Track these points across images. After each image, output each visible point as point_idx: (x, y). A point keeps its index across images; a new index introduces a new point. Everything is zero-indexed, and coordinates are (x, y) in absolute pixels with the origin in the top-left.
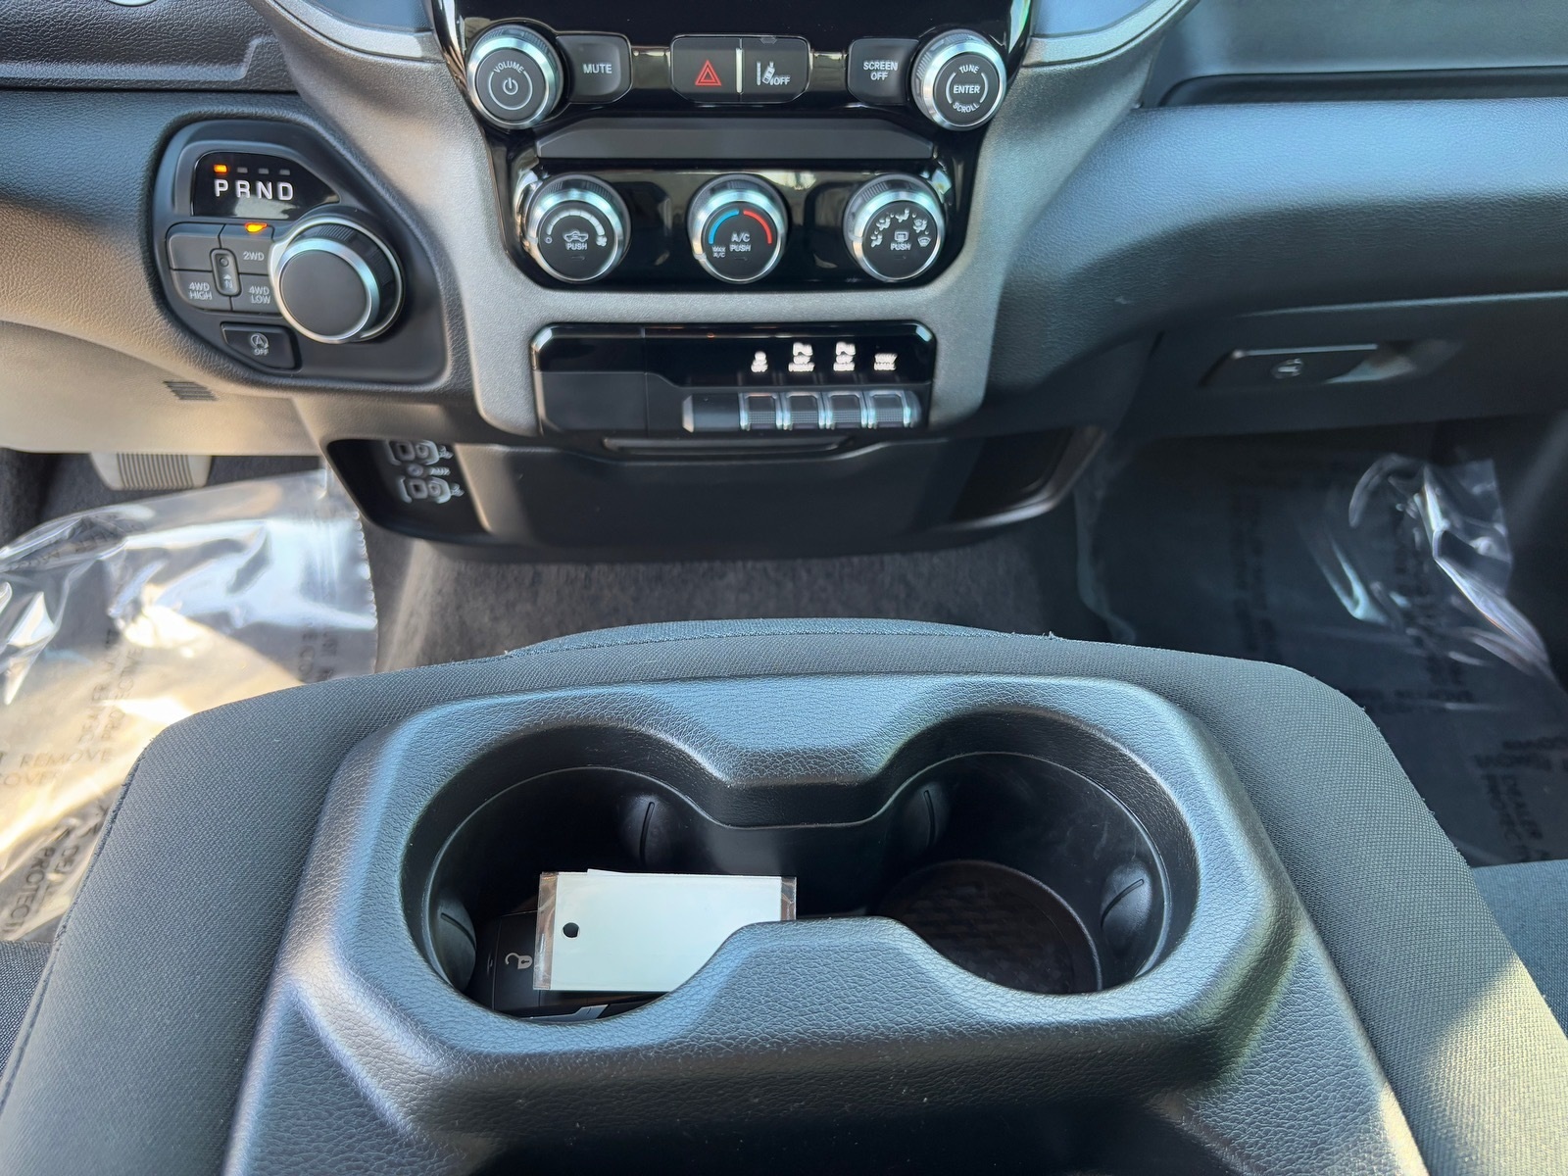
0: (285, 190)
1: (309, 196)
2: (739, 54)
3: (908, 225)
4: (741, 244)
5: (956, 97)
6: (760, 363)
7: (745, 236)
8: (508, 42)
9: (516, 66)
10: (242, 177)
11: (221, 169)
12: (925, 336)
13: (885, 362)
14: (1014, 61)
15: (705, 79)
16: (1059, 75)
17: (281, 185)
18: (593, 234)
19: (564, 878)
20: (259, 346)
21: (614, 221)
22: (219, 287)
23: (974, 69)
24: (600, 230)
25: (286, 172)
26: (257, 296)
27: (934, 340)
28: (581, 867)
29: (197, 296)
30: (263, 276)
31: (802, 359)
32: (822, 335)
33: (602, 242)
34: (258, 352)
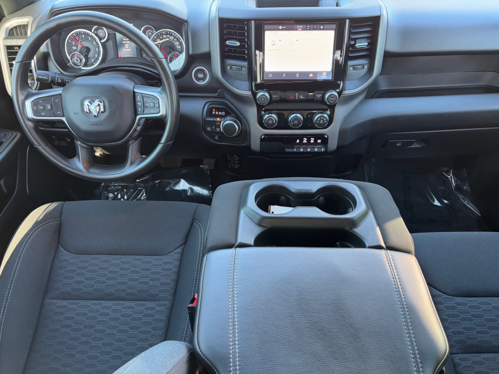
0: (223, 113)
1: (228, 114)
2: (297, 94)
3: (323, 119)
4: (296, 122)
5: (330, 100)
6: (298, 141)
7: (297, 121)
8: (262, 93)
9: (264, 97)
10: (217, 111)
11: (214, 110)
12: (326, 137)
13: (319, 141)
14: (340, 94)
15: (292, 97)
16: (348, 96)
17: (223, 112)
18: (273, 121)
19: (272, 206)
20: (217, 138)
21: (276, 118)
22: (212, 128)
23: (333, 96)
24: (274, 120)
25: (224, 110)
26: (218, 130)
27: (328, 138)
28: (274, 205)
29: (208, 129)
30: (219, 126)
31: (305, 141)
32: (309, 136)
33: (274, 122)
34: (216, 139)
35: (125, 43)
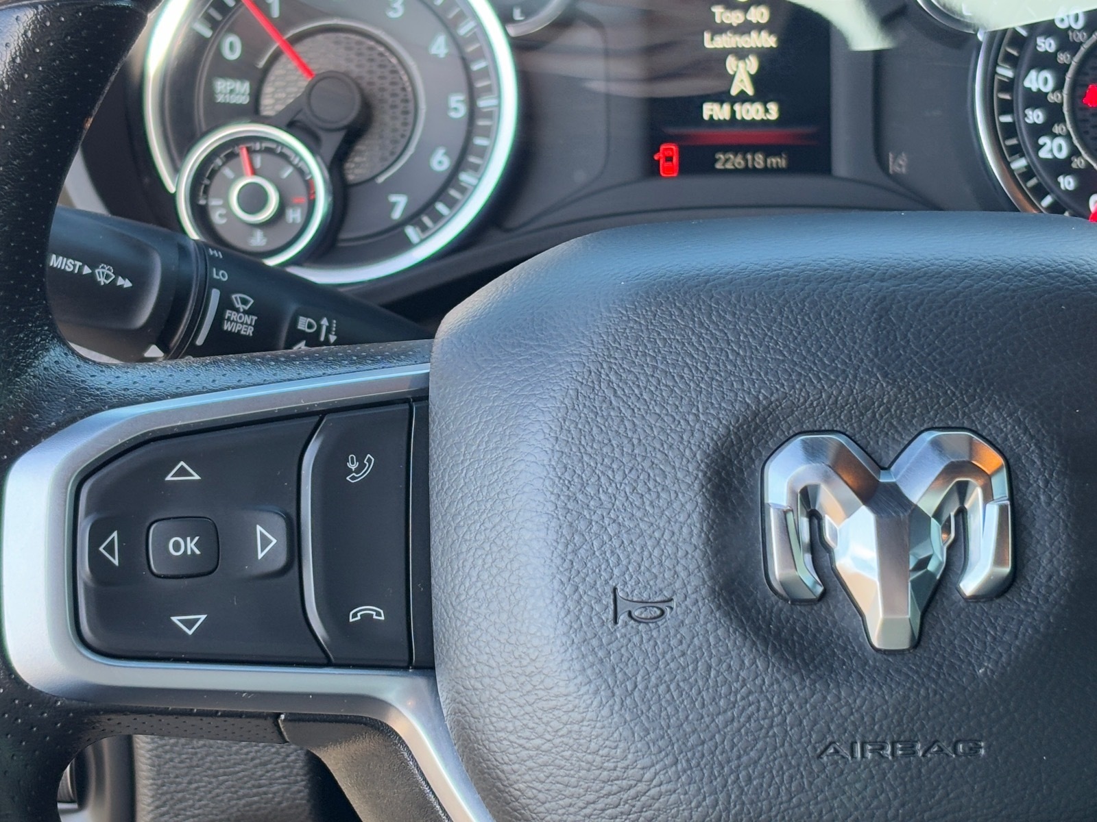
35: (725, 53)
